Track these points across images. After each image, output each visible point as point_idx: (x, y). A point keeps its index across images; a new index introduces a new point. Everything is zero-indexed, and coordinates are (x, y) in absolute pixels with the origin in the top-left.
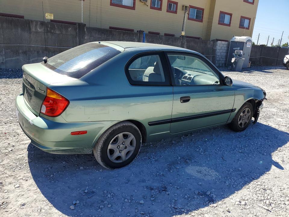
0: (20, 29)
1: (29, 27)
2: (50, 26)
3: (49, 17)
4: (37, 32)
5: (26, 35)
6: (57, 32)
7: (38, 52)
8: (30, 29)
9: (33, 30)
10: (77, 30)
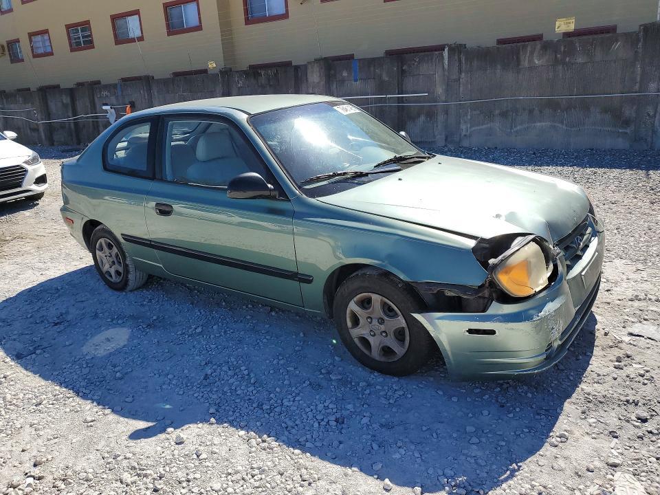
0: (499, 67)
1: (518, 58)
2: (562, 49)
3: (564, 25)
4: (532, 68)
5: (510, 77)
6: (580, 60)
7: (531, 112)
8: (518, 62)
9: (525, 63)
10: (640, 44)
